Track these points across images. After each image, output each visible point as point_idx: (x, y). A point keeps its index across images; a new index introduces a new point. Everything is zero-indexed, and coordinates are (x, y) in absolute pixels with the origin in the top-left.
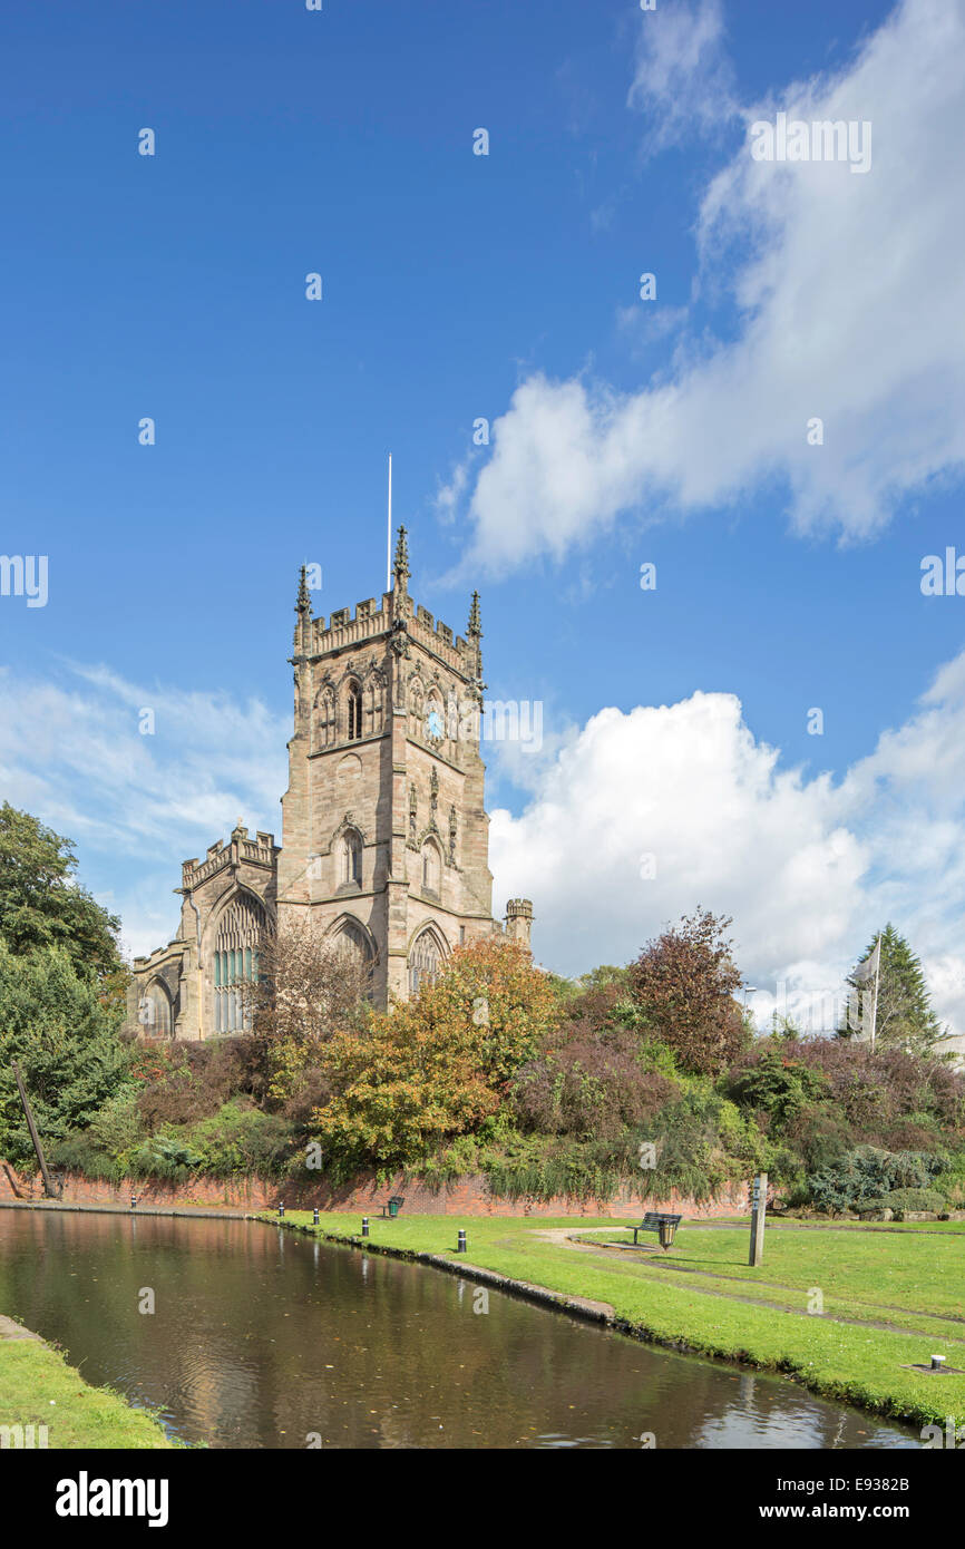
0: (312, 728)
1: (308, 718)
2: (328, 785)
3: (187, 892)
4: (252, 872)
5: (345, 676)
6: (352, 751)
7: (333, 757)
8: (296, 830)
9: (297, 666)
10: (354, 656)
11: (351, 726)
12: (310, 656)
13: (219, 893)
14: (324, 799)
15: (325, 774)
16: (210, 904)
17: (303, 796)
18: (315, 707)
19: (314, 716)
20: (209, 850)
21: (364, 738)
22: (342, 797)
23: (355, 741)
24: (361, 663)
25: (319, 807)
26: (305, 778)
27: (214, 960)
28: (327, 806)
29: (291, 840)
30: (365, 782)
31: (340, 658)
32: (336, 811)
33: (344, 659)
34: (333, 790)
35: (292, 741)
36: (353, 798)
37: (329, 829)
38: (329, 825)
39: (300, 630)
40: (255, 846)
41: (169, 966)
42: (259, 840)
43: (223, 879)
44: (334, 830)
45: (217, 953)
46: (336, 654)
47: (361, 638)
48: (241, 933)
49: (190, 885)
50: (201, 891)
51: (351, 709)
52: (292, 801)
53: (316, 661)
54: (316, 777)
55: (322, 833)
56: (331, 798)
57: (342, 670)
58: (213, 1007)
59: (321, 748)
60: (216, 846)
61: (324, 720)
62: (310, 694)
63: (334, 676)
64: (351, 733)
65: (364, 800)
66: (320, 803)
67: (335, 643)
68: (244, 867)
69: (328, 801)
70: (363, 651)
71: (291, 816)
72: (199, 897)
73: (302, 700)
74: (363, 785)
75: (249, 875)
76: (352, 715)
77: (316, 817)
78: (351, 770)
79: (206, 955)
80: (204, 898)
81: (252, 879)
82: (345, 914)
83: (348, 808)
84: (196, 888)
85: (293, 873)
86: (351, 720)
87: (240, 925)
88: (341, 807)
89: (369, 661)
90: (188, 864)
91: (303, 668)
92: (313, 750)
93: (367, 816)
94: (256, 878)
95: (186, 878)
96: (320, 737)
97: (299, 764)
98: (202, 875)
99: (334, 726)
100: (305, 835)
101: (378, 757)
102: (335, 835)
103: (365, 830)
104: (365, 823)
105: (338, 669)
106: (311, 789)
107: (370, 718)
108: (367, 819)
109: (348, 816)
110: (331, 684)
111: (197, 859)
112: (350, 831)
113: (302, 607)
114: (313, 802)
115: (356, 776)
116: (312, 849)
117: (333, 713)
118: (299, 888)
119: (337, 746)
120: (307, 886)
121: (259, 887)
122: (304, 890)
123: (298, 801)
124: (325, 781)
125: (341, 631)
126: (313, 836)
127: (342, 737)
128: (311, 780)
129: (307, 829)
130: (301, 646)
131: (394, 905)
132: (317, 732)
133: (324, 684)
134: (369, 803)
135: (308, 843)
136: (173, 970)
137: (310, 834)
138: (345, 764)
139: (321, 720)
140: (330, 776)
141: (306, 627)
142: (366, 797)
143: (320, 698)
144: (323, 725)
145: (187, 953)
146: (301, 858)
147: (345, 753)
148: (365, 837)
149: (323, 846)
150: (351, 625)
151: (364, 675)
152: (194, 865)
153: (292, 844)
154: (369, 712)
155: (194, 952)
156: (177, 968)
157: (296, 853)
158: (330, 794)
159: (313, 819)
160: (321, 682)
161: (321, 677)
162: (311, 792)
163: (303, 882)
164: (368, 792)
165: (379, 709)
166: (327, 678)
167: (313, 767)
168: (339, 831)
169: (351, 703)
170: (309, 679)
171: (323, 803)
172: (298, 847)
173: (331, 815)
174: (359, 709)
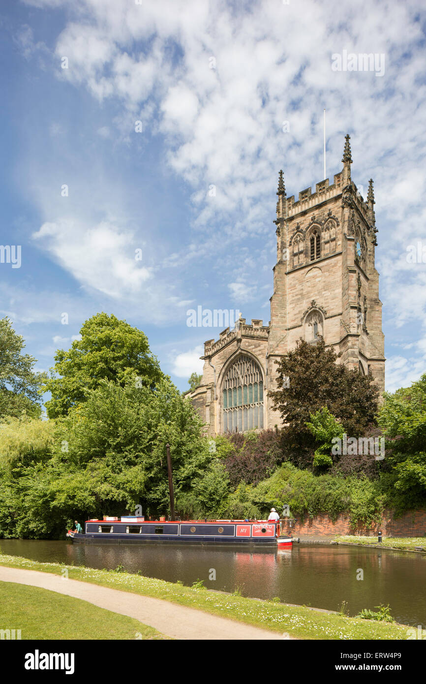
2: (299, 287)
3: (209, 358)
4: (248, 342)
5: (310, 224)
6: (315, 266)
7: (302, 271)
8: (279, 315)
9: (279, 224)
10: (316, 212)
11: (313, 252)
12: (286, 218)
13: (228, 356)
14: (296, 295)
15: (297, 281)
16: (222, 363)
17: (284, 295)
18: (290, 245)
20: (221, 334)
21: (323, 257)
22: (308, 292)
23: (316, 260)
24: (321, 215)
25: (293, 300)
26: (284, 285)
27: (223, 394)
28: (299, 299)
29: (277, 320)
30: (324, 282)
31: (307, 215)
32: (304, 301)
33: (309, 217)
34: (302, 290)
35: (277, 265)
36: (316, 293)
37: (300, 312)
38: (300, 309)
39: (281, 204)
40: (251, 328)
42: (254, 324)
43: (232, 348)
44: (303, 312)
45: (225, 390)
46: (304, 213)
47: (321, 202)
48: (241, 377)
49: (210, 353)
50: (217, 356)
51: (313, 243)
52: (277, 298)
53: (291, 219)
54: (291, 284)
55: (295, 315)
56: (301, 294)
57: (308, 222)
58: (222, 421)
59: (293, 267)
60: (226, 331)
61: (296, 252)
62: (288, 238)
63: (302, 227)
64: (313, 256)
65: (323, 293)
66: (294, 298)
67: (305, 207)
68: (244, 340)
69: (300, 296)
70: (324, 208)
71: (277, 307)
72: (215, 359)
73: (282, 243)
74: (323, 284)
75: (247, 344)
76: (312, 247)
78: (314, 277)
79: (218, 391)
80: (218, 360)
81: (249, 346)
83: (313, 299)
84: (213, 355)
85: (278, 339)
86: (313, 249)
87: (239, 373)
88: (307, 298)
89: (326, 213)
90: (207, 343)
91: (282, 224)
92: (289, 269)
93: (326, 301)
94: (252, 345)
95: (206, 351)
96: (293, 261)
97: (281, 278)
98: (217, 348)
99: (302, 256)
100: (284, 317)
101: (333, 267)
102: (304, 314)
103: (325, 309)
104: (324, 305)
105: (305, 222)
106: (288, 291)
107: (327, 245)
108: (326, 303)
109: (313, 303)
110: (301, 231)
111: (213, 340)
112: (315, 311)
113: (281, 192)
114: (289, 298)
115: (317, 280)
116: (289, 325)
117: (301, 246)
118: (282, 347)
119: (304, 265)
120: (286, 345)
121: (254, 350)
122: (285, 348)
123: (281, 298)
124: (297, 285)
125: (306, 200)
126: (289, 317)
127: (308, 259)
128: (287, 286)
129: (285, 314)
130: (281, 213)
131: (351, 348)
132: (291, 259)
133: (295, 231)
134: (327, 294)
135: (286, 322)
136: (199, 402)
137: (287, 316)
138: (311, 274)
139: (293, 252)
140: (301, 282)
141: (284, 202)
142: (325, 291)
143: (293, 240)
144: (295, 255)
145: (209, 391)
146: (282, 330)
147: (310, 268)
148: (325, 313)
149: (296, 322)
150: (313, 196)
151: (323, 222)
152: (211, 343)
153: (278, 323)
154: (326, 243)
155: (213, 391)
156: (202, 400)
157: (279, 327)
158: (300, 292)
159: (289, 308)
160: (293, 230)
161: (294, 227)
162: (287, 293)
163: (284, 344)
164: (327, 287)
165: (334, 240)
166: (298, 228)
167: (289, 279)
168: (307, 312)
169: (312, 240)
170: (285, 231)
171: (296, 297)
172: (281, 324)
173: (301, 303)
174: (318, 243)
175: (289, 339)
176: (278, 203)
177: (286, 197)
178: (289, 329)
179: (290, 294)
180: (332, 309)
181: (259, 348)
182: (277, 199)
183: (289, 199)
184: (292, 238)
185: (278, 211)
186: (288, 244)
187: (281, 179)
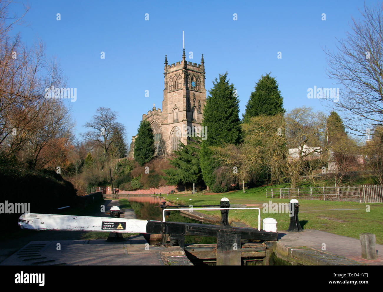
0: (168, 87)
2: (171, 99)
5: (174, 76)
6: (176, 92)
7: (172, 93)
8: (165, 109)
10: (176, 72)
11: (176, 86)
15: (171, 96)
19: (168, 85)
20: (148, 112)
21: (178, 89)
22: (174, 101)
23: (176, 90)
24: (177, 74)
26: (167, 97)
28: (171, 103)
31: (173, 73)
32: (173, 104)
34: (172, 100)
35: (164, 90)
36: (176, 102)
37: (172, 108)
38: (172, 107)
42: (158, 110)
43: (151, 119)
46: (173, 72)
48: (155, 130)
51: (176, 83)
52: (164, 102)
53: (169, 73)
54: (169, 97)
55: (171, 109)
59: (170, 91)
61: (171, 85)
63: (172, 77)
64: (176, 88)
68: (155, 116)
69: (171, 102)
70: (178, 72)
71: (164, 106)
73: (166, 81)
74: (178, 99)
75: (156, 118)
76: (176, 84)
77: (170, 105)
78: (176, 96)
82: (175, 126)
85: (165, 118)
86: (176, 85)
89: (179, 74)
91: (166, 75)
92: (168, 91)
93: (179, 105)
94: (158, 118)
95: (143, 118)
96: (170, 89)
97: (166, 95)
98: (147, 117)
99: (172, 87)
101: (181, 93)
103: (179, 108)
104: (179, 107)
107: (179, 85)
109: (176, 105)
110: (172, 78)
112: (176, 108)
113: (166, 63)
114: (169, 102)
115: (177, 97)
116: (169, 112)
118: (166, 121)
120: (168, 120)
121: (158, 120)
123: (166, 102)
125: (173, 67)
126: (169, 109)
127: (174, 89)
129: (167, 108)
130: (166, 70)
134: (179, 103)
135: (167, 111)
138: (175, 94)
141: (167, 67)
144: (170, 86)
147: (174, 92)
149: (171, 112)
150: (175, 66)
151: (178, 77)
152: (145, 115)
157: (165, 113)
159: (169, 106)
160: (170, 77)
161: (170, 76)
162: (168, 100)
164: (179, 101)
165: (181, 83)
166: (171, 77)
167: (168, 95)
168: (174, 109)
170: (167, 77)
171: (170, 103)
172: (165, 112)
174: (177, 83)
175: (169, 118)
176: (165, 67)
177: (168, 64)
178: (169, 114)
180: (181, 109)
182: (165, 65)
184: (169, 80)
185: (165, 70)
186: (168, 82)
187: (166, 58)
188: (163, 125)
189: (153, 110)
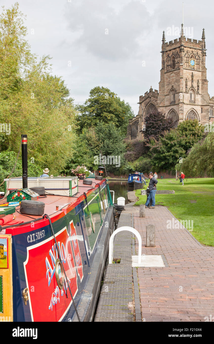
0: (165, 66)
1: (165, 64)
2: (169, 79)
5: (172, 55)
7: (170, 73)
8: (162, 90)
9: (162, 53)
10: (174, 51)
11: (173, 66)
12: (165, 51)
13: (147, 104)
14: (168, 82)
17: (164, 82)
18: (166, 62)
19: (166, 64)
20: (145, 94)
22: (171, 82)
23: (174, 70)
24: (175, 53)
25: (167, 84)
26: (164, 78)
28: (168, 84)
30: (176, 79)
31: (171, 51)
33: (171, 52)
34: (169, 80)
35: (162, 69)
36: (173, 83)
37: (169, 89)
38: (169, 88)
39: (163, 45)
41: (136, 121)
42: (155, 92)
43: (147, 100)
44: (170, 89)
46: (170, 50)
49: (141, 102)
50: (143, 103)
51: (173, 62)
53: (166, 52)
55: (167, 90)
57: (171, 54)
59: (167, 71)
61: (168, 65)
62: (165, 59)
63: (170, 55)
64: (173, 67)
65: (175, 83)
67: (170, 48)
68: (152, 98)
69: (169, 83)
71: (161, 86)
72: (143, 104)
74: (175, 80)
76: (173, 63)
78: (173, 76)
80: (144, 105)
82: (172, 109)
85: (161, 100)
86: (173, 64)
88: (171, 84)
89: (176, 52)
94: (154, 100)
95: (140, 100)
96: (167, 68)
97: (163, 75)
98: (143, 99)
99: (170, 66)
100: (164, 91)
101: (178, 73)
102: (170, 91)
103: (176, 90)
104: (176, 88)
105: (170, 53)
106: (165, 80)
107: (177, 64)
108: (176, 87)
109: (173, 86)
110: (169, 57)
111: (142, 96)
112: (173, 90)
113: (164, 40)
114: (166, 83)
115: (174, 77)
116: (166, 94)
117: (170, 63)
118: (162, 103)
119: (170, 71)
120: (164, 102)
121: (155, 102)
122: (164, 103)
123: (162, 83)
124: (168, 78)
125: (171, 45)
126: (166, 91)
127: (171, 69)
128: (165, 78)
129: (164, 89)
130: (163, 48)
131: (180, 108)
132: (166, 67)
133: (168, 57)
134: (176, 84)
135: (164, 92)
136: (137, 122)
137: (165, 90)
138: (172, 75)
139: (167, 65)
140: (169, 77)
142: (176, 82)
143: (167, 60)
145: (140, 118)
146: (163, 96)
147: (172, 72)
148: (176, 91)
149: (168, 93)
150: (173, 44)
151: (176, 55)
152: (142, 97)
153: (161, 93)
154: (176, 63)
155: (141, 118)
156: (138, 121)
158: (169, 81)
159: (166, 87)
160: (167, 56)
162: (165, 81)
163: (163, 102)
165: (178, 63)
167: (166, 75)
168: (171, 90)
169: (173, 61)
170: (165, 56)
172: (162, 94)
173: (169, 86)
174: (175, 62)
175: (165, 100)
178: (165, 96)
179: (166, 81)
180: (178, 90)
181: (156, 102)
183: (166, 43)
184: (167, 59)
186: (165, 61)
187: (163, 34)
188: (159, 108)
189: (150, 91)
